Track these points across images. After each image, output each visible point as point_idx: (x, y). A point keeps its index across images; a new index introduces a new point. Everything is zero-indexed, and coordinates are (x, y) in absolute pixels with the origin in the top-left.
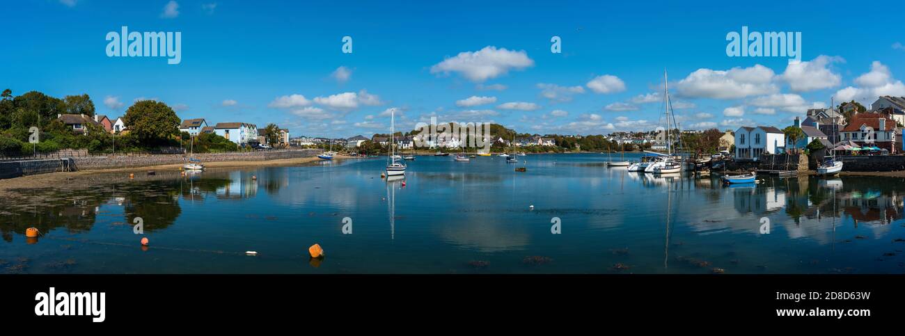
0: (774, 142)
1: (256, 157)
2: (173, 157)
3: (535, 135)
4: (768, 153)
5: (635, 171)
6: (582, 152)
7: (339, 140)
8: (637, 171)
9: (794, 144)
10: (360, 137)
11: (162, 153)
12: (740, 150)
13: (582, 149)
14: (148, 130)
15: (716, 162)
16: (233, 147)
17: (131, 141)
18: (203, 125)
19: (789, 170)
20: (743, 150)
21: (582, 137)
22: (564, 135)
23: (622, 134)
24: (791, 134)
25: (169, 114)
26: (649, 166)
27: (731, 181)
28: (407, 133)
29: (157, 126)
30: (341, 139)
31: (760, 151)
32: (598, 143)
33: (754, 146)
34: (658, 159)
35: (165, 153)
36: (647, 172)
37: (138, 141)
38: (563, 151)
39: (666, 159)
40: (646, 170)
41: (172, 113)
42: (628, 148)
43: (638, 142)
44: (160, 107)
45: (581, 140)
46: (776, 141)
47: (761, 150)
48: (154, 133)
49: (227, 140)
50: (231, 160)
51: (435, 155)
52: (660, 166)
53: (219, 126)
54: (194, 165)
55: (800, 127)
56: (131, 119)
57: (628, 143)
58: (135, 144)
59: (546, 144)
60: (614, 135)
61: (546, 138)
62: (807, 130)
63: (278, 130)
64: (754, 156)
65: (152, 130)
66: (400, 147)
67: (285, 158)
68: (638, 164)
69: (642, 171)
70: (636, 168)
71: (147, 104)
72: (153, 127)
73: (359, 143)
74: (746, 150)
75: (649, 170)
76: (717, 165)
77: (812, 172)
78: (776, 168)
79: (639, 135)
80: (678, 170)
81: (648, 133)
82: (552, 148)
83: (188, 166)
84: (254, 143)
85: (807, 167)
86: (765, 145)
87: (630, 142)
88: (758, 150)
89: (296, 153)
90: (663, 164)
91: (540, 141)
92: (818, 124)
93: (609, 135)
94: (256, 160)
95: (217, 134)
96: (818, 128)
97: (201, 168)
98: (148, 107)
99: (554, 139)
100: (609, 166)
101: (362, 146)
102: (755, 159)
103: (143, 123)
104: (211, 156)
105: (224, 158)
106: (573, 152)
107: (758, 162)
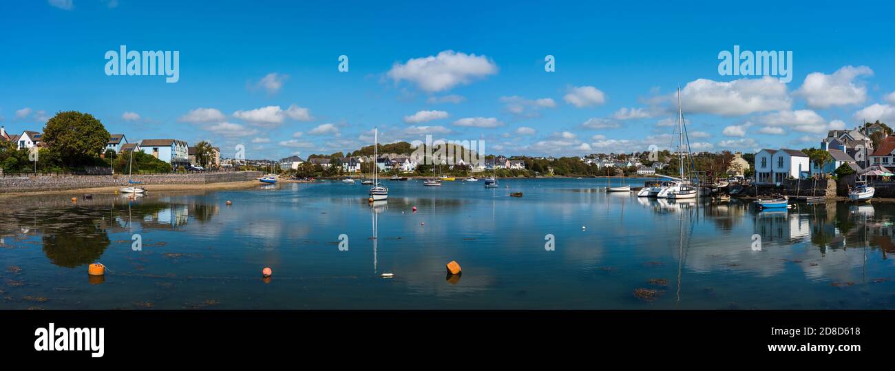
0: (799, 166)
1: (196, 180)
2: (103, 179)
3: (499, 157)
4: (792, 178)
5: (645, 197)
6: (556, 176)
7: (261, 161)
8: (648, 197)
9: (821, 168)
10: (296, 158)
11: (87, 174)
12: (760, 174)
13: (556, 173)
14: (75, 146)
15: (733, 188)
16: (164, 168)
17: (52, 160)
18: (123, 142)
19: (816, 196)
20: (764, 174)
21: (556, 160)
22: (533, 157)
23: (602, 156)
24: (816, 157)
25: (97, 129)
26: (662, 191)
27: (764, 206)
28: (349, 154)
29: (85, 141)
30: (265, 161)
31: (783, 176)
32: (574, 167)
33: (776, 170)
34: (671, 183)
35: (91, 174)
36: (661, 198)
37: (60, 160)
38: (535, 175)
39: (680, 183)
40: (658, 195)
41: (100, 127)
42: (611, 172)
43: (622, 166)
44: (87, 119)
45: (554, 162)
46: (800, 165)
47: (785, 174)
48: (81, 150)
49: (158, 160)
50: (168, 183)
51: (391, 180)
52: (674, 191)
53: (146, 143)
54: (133, 188)
55: (827, 150)
56: (53, 133)
57: (609, 167)
58: (57, 163)
59: (514, 167)
60: (592, 157)
61: (514, 160)
62: (834, 153)
63: (210, 149)
64: (777, 181)
65: (79, 146)
66: (345, 170)
67: (225, 181)
68: (648, 189)
69: (653, 197)
70: (646, 193)
71: (72, 116)
72: (81, 143)
73: (295, 165)
74: (768, 174)
75: (663, 196)
76: (734, 190)
77: (841, 198)
78: (801, 193)
79: (622, 157)
80: (694, 195)
81: (632, 155)
82: (521, 172)
83: (126, 189)
84: (186, 163)
85: (835, 193)
86: (789, 169)
87: (611, 165)
88: (781, 174)
89: (235, 175)
90: (677, 189)
91: (508, 164)
92: (845, 147)
93: (586, 157)
94: (196, 183)
95: (145, 152)
96: (845, 151)
97: (142, 191)
98: (73, 118)
99: (523, 162)
100: (609, 191)
101: (300, 169)
102: (778, 184)
103: (67, 137)
104: (146, 177)
105: (161, 180)
106: (546, 176)
107: (781, 187)
